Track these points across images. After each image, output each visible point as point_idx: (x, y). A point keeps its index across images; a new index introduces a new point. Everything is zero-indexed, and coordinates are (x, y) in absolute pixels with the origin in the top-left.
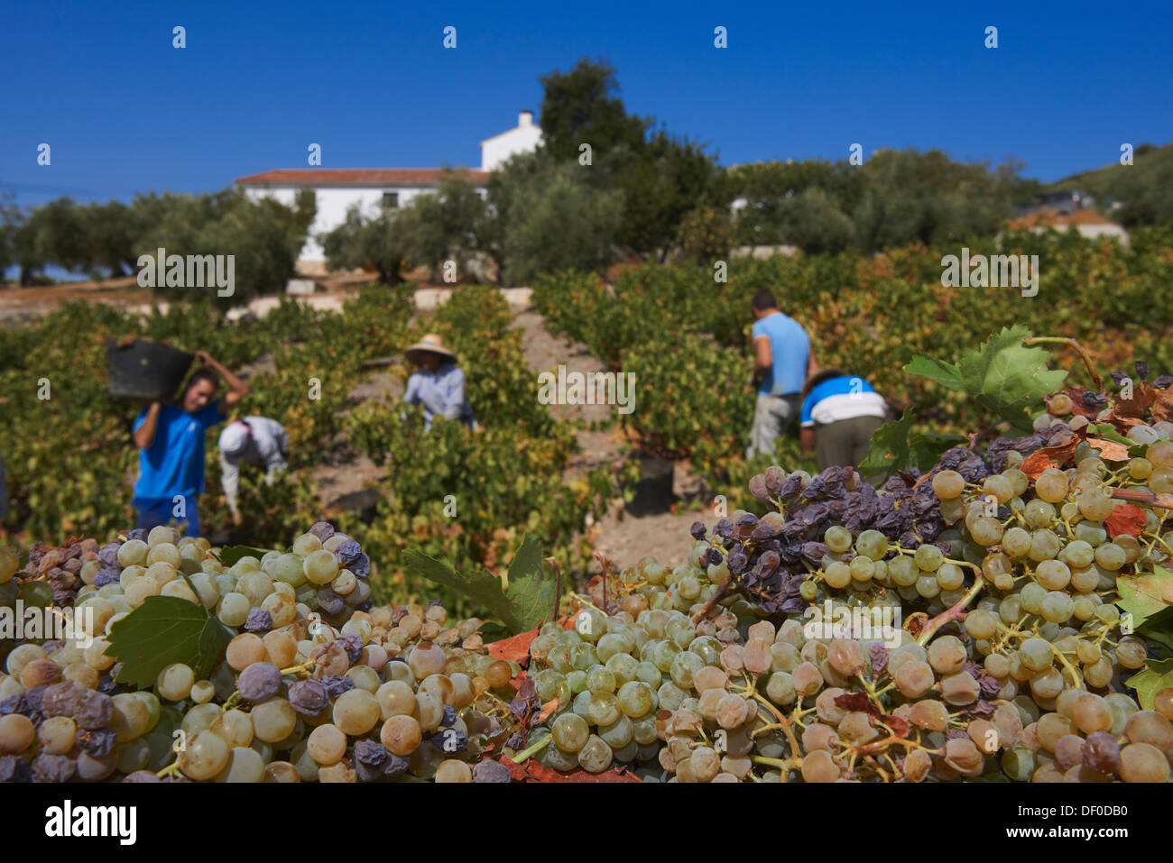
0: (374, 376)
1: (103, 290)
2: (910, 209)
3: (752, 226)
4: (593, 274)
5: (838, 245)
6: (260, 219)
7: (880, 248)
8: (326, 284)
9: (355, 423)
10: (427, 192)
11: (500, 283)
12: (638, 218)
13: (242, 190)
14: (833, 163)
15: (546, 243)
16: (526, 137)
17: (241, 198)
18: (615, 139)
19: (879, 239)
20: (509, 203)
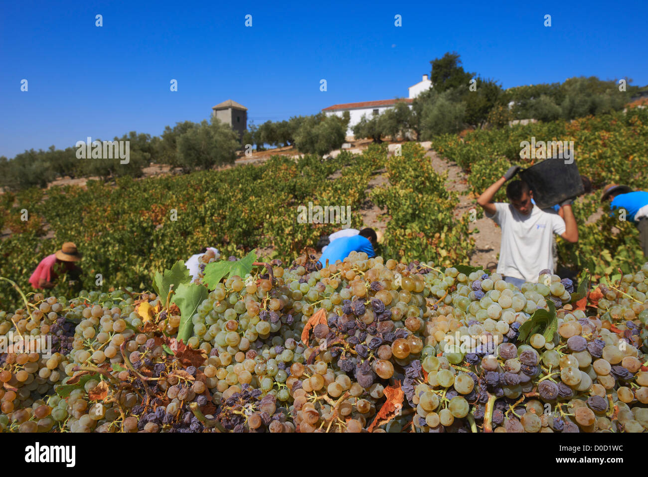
0: (376, 177)
1: (282, 151)
2: (586, 102)
3: (517, 112)
4: (456, 135)
5: (555, 117)
6: (333, 123)
7: (573, 118)
8: (355, 144)
9: (373, 195)
10: (389, 108)
11: (418, 140)
12: (471, 112)
13: (324, 113)
14: (550, 84)
15: (436, 124)
16: (425, 85)
17: (325, 117)
18: (460, 83)
19: (572, 114)
20: (421, 110)
